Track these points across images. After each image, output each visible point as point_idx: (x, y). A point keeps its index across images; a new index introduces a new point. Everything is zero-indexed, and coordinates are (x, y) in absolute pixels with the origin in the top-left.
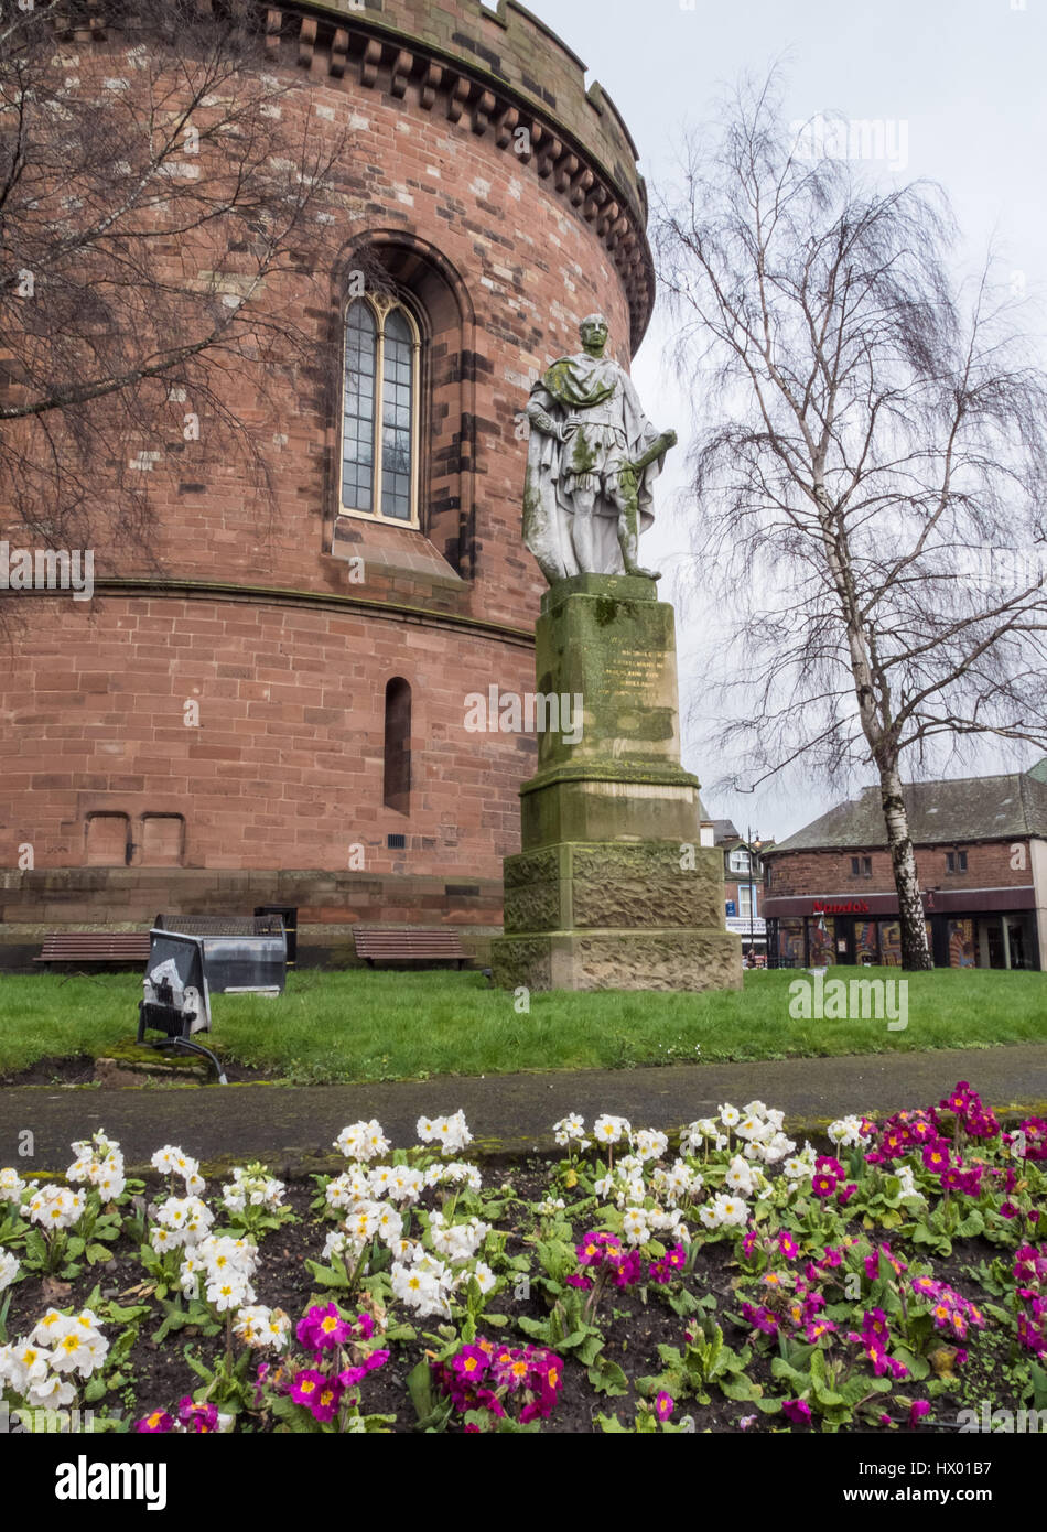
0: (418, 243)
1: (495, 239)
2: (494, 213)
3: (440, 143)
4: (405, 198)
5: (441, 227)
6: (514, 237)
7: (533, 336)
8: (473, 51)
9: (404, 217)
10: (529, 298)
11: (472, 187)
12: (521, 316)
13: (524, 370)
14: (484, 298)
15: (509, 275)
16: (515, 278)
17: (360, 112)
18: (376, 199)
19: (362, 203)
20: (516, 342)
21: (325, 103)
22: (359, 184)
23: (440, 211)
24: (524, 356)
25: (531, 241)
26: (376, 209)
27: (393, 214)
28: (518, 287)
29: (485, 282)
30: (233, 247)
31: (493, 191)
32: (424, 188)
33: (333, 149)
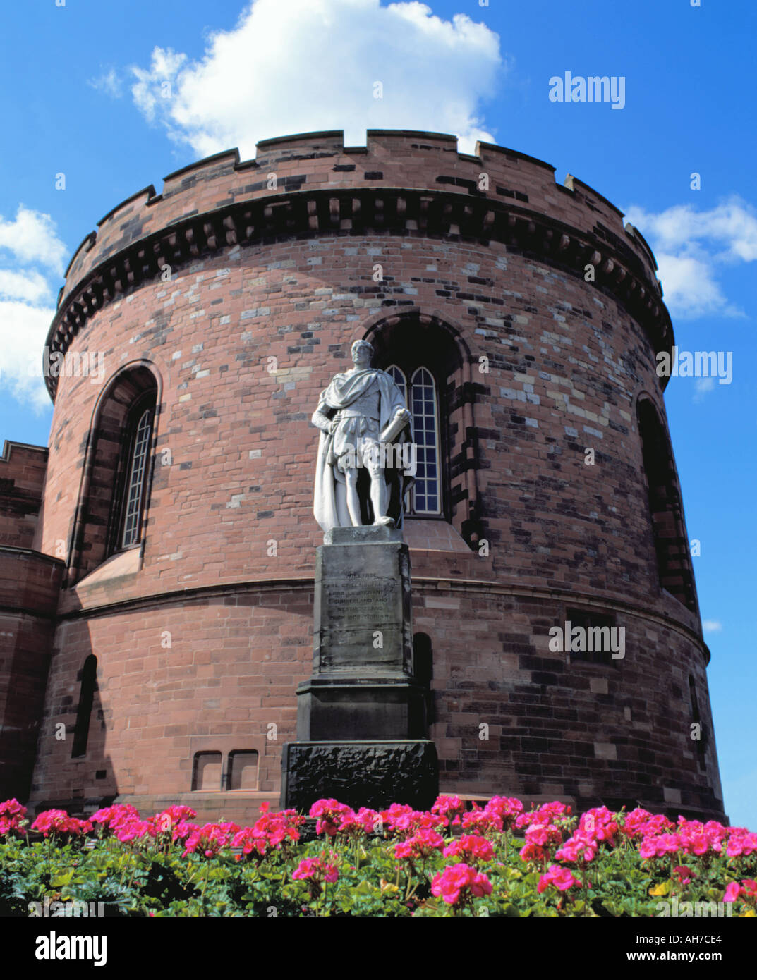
0: (422, 318)
1: (486, 300)
2: (484, 283)
3: (436, 248)
5: (440, 302)
6: (503, 296)
7: (526, 361)
8: (453, 184)
9: (410, 303)
10: (519, 334)
11: (464, 271)
12: (514, 349)
13: (519, 387)
14: (479, 343)
15: (500, 323)
16: (506, 324)
17: (375, 245)
18: (389, 297)
19: (379, 301)
20: (510, 368)
21: (350, 246)
22: (376, 289)
23: (439, 293)
24: (519, 377)
25: (519, 295)
26: (389, 303)
27: (402, 303)
28: (509, 329)
29: (480, 331)
30: (291, 351)
31: (482, 269)
32: (425, 280)
33: (357, 273)
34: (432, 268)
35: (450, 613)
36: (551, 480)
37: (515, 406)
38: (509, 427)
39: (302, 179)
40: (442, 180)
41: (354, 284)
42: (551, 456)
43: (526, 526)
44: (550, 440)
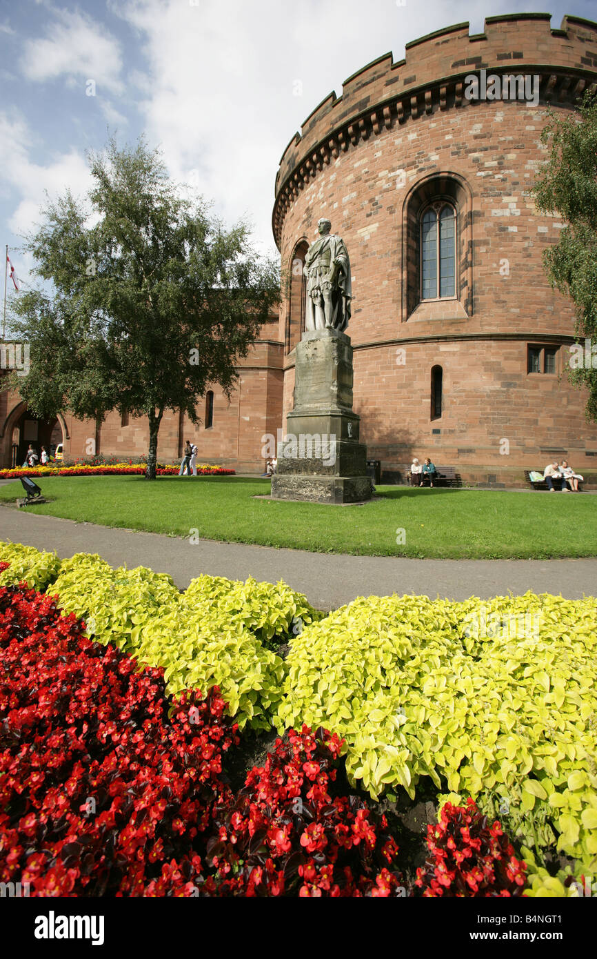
0: (441, 175)
1: (486, 149)
2: (485, 137)
3: (452, 121)
4: (434, 157)
5: (454, 160)
6: (499, 142)
7: (512, 186)
8: (464, 65)
9: (434, 166)
10: (509, 168)
11: (471, 132)
12: (504, 180)
13: (506, 206)
14: (478, 182)
15: (495, 163)
16: (499, 163)
17: (413, 132)
18: (421, 166)
19: (415, 171)
20: (500, 195)
21: (398, 137)
22: (414, 163)
23: (453, 154)
24: (506, 199)
25: (510, 138)
26: (421, 170)
27: (430, 168)
28: (501, 167)
29: (480, 174)
30: (368, 216)
31: (484, 126)
32: (444, 147)
33: (402, 155)
34: (448, 137)
35: (454, 354)
36: (524, 265)
37: (501, 220)
38: (496, 236)
39: (368, 99)
40: (455, 65)
41: (400, 163)
42: (525, 249)
43: (503, 297)
44: (525, 238)
